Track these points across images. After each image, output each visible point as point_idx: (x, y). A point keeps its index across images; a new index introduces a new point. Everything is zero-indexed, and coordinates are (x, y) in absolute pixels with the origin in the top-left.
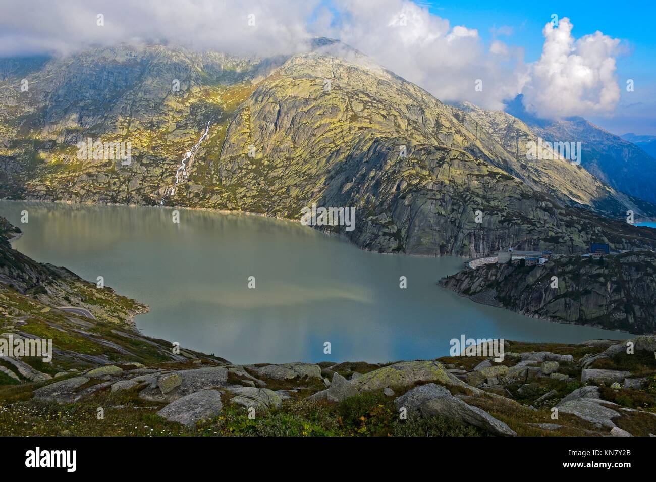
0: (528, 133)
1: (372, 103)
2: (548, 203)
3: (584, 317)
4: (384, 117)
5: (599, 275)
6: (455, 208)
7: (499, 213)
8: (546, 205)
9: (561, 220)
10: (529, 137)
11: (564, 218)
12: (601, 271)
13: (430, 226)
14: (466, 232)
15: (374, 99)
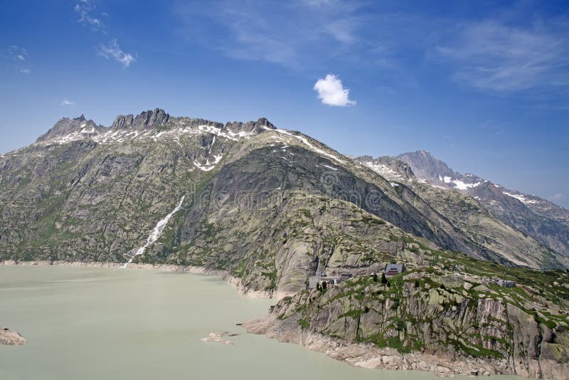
0: (478, 206)
1: (305, 174)
2: (416, 245)
3: (361, 336)
4: (313, 184)
5: (379, 293)
6: (326, 249)
7: (363, 253)
8: (413, 246)
9: (426, 259)
10: (479, 211)
11: (429, 258)
12: (382, 288)
13: (299, 266)
14: (333, 270)
15: (309, 172)
